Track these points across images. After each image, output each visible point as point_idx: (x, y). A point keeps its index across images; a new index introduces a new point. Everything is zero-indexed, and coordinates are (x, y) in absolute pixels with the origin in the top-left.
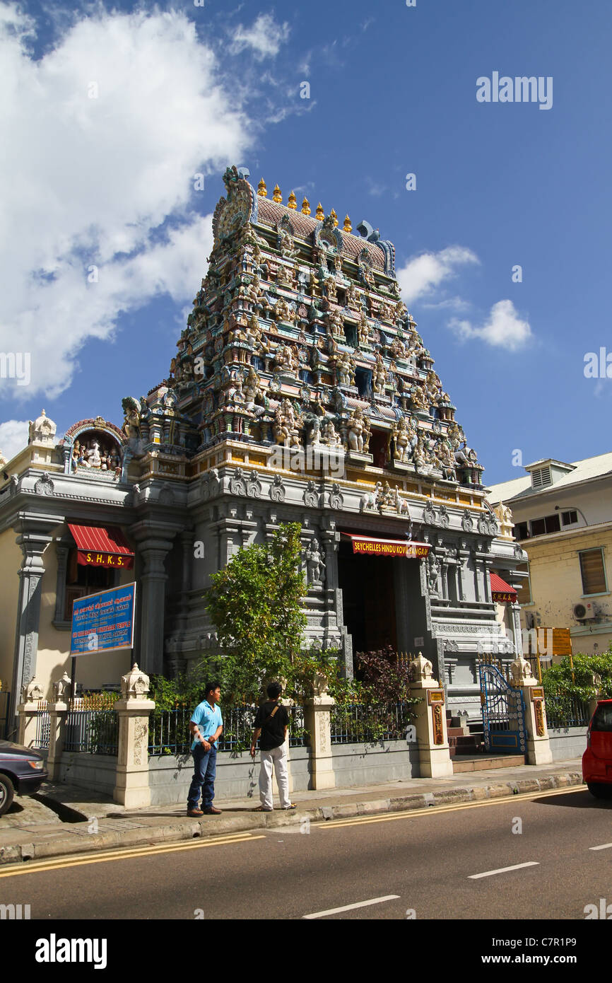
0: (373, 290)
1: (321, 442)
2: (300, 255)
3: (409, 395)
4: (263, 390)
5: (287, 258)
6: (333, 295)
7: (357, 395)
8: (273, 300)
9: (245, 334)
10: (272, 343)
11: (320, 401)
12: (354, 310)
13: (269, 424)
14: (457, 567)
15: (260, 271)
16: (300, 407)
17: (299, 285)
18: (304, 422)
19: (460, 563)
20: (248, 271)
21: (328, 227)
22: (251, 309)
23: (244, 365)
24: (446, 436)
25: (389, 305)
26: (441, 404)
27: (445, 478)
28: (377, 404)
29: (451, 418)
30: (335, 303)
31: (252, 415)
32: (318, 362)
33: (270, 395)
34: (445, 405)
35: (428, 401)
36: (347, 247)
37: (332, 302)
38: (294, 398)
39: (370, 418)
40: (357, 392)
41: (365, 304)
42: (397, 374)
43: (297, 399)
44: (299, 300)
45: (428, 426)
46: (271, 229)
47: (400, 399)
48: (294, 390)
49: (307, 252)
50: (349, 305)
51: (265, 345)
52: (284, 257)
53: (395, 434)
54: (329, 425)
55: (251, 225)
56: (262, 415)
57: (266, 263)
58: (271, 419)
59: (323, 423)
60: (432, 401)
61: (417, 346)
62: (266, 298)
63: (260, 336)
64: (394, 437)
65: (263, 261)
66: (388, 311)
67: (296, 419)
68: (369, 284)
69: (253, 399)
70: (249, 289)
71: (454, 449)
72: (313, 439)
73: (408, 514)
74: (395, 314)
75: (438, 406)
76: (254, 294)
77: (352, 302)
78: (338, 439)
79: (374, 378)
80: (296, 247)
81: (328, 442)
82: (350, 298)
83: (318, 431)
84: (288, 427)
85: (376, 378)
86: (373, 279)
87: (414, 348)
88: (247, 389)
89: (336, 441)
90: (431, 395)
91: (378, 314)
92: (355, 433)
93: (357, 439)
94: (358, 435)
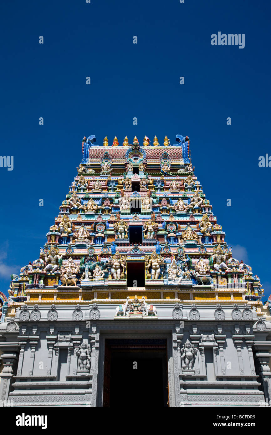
0: (169, 175)
1: (90, 278)
2: (113, 171)
3: (181, 233)
4: (60, 255)
5: (104, 175)
6: (128, 187)
7: (128, 243)
8: (85, 202)
9: (56, 226)
10: (77, 227)
11: (100, 253)
12: (144, 191)
13: (59, 274)
14: (214, 348)
15: (83, 188)
16: (85, 260)
17: (109, 188)
18: (80, 269)
19: (217, 344)
20: (72, 191)
21: (135, 149)
22: (68, 211)
23: (53, 244)
24: (211, 254)
25: (180, 180)
26: (212, 233)
27: (201, 284)
28: (144, 245)
29: (220, 240)
30: (130, 192)
31: (45, 272)
32: (106, 230)
33: (65, 258)
34: (216, 233)
35: (198, 233)
36: (152, 155)
37: (127, 192)
38: (82, 256)
39: (131, 256)
40: (128, 242)
41: (160, 184)
42: (175, 223)
43: (85, 255)
44: (105, 197)
45: (195, 251)
46: (97, 163)
47: (175, 237)
48: (84, 251)
49: (122, 167)
50: (141, 190)
51: (69, 229)
52: (101, 175)
53: (147, 263)
54: (96, 267)
55: (82, 165)
56: (56, 271)
57: (87, 182)
58: (59, 272)
59: (95, 266)
60: (203, 233)
61: (199, 200)
62: (80, 202)
63: (70, 225)
64: (147, 265)
65: (86, 182)
66: (174, 184)
67: (76, 268)
68: (165, 172)
69: (54, 262)
70: (69, 200)
71: (220, 261)
72: (84, 278)
73: (154, 315)
74: (185, 184)
75: (210, 235)
76: (71, 202)
77: (143, 187)
78: (101, 274)
79: (144, 229)
80: (111, 167)
81: (95, 277)
82: (142, 185)
83: (87, 273)
84: (67, 274)
85: (146, 229)
86: (169, 168)
87: (197, 201)
88: (50, 257)
89: (100, 276)
90: (203, 229)
91: (169, 188)
92: (114, 268)
93: (116, 272)
94: (116, 269)
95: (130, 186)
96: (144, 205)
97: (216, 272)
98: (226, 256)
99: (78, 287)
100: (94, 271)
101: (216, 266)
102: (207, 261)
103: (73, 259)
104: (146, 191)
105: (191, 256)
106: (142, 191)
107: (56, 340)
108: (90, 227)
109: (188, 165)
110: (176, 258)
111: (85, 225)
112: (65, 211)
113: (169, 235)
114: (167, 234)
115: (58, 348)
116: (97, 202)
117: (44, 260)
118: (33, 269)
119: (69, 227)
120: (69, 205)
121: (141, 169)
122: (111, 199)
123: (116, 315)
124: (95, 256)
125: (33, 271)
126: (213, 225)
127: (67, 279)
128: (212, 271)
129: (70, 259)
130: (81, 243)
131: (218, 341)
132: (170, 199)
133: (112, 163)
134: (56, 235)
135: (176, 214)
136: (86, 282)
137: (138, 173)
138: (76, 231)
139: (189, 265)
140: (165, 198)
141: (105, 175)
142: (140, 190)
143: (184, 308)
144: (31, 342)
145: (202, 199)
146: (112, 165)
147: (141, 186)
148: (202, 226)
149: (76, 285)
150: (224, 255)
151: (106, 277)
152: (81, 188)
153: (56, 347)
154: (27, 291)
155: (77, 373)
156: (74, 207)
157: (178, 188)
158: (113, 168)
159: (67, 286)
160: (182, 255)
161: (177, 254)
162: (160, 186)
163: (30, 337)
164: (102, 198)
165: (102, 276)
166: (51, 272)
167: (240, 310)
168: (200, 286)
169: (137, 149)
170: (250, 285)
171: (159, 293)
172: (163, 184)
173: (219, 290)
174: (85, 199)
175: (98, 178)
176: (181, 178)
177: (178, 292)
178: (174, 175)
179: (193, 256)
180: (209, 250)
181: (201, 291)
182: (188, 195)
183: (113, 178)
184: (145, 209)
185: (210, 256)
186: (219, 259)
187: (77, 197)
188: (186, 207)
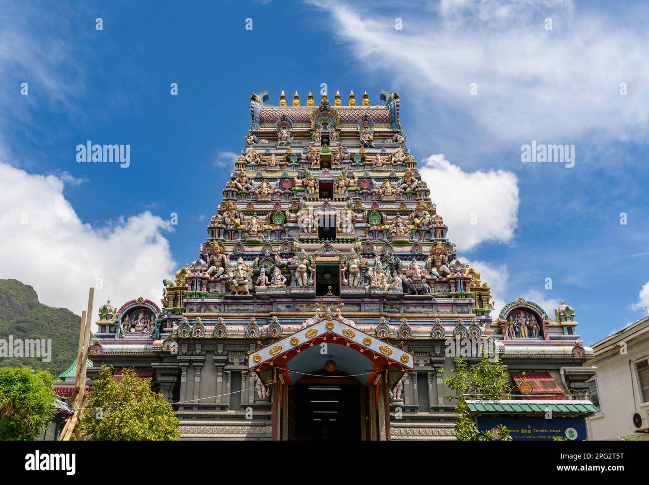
3: (387, 227)
4: (227, 255)
7: (316, 239)
8: (257, 184)
9: (220, 216)
10: (247, 217)
11: (280, 252)
12: (337, 169)
13: (226, 279)
14: (429, 373)
15: (253, 165)
16: (259, 261)
17: (289, 164)
18: (254, 272)
19: (433, 369)
20: (239, 169)
21: (323, 110)
22: (235, 196)
23: (216, 240)
24: (429, 254)
25: (385, 154)
26: (430, 226)
27: (414, 293)
28: (338, 242)
29: (440, 236)
30: (318, 169)
31: (207, 276)
32: (286, 222)
33: (233, 258)
34: (435, 225)
35: (411, 227)
36: (347, 119)
37: (314, 169)
38: (257, 255)
39: (321, 256)
40: (317, 237)
41: (360, 160)
42: (379, 211)
43: (260, 255)
44: (284, 177)
45: (407, 249)
46: (272, 130)
47: (381, 231)
48: (258, 249)
49: (307, 135)
50: (333, 167)
51: (238, 221)
52: (278, 147)
53: (343, 265)
54: (275, 270)
55: (251, 132)
56: (222, 275)
57: (259, 157)
58: (226, 276)
59: (273, 269)
60: (418, 226)
61: (412, 181)
62: (251, 184)
63: (238, 215)
64: (343, 268)
65: (257, 157)
66: (379, 160)
67: (247, 271)
68: (365, 142)
69: (219, 264)
70: (235, 182)
71: (440, 264)
72: (259, 284)
74: (393, 159)
75: (427, 229)
76: (239, 184)
77: (336, 164)
78: (282, 280)
79: (338, 221)
80: (291, 136)
81: (274, 284)
82: (334, 161)
83: (264, 278)
84: (237, 279)
85: (340, 220)
86: (371, 137)
87: (410, 183)
88: (213, 257)
89: (280, 283)
90: (417, 221)
91: (371, 165)
92: (299, 272)
93: (302, 276)
94: (301, 273)
95: (318, 162)
96: (338, 187)
97: (435, 277)
98: (449, 257)
99: (251, 295)
100: (272, 275)
101: (434, 270)
102: (423, 264)
103: (244, 260)
104: (341, 169)
105: (401, 257)
106: (334, 169)
107: (226, 362)
108: (264, 217)
109: (398, 132)
110: (381, 259)
111: (258, 215)
112: (231, 196)
113: (372, 228)
114: (369, 228)
115: (230, 372)
116: (273, 184)
117: (205, 260)
118: (192, 272)
119: (236, 217)
120: (236, 188)
121: (333, 138)
122: (292, 179)
124: (273, 255)
125: (192, 275)
126: (431, 215)
128: (429, 277)
129: (241, 260)
130: (253, 239)
131: (435, 365)
132: (373, 180)
133: (293, 129)
134: (220, 228)
135: (381, 200)
136: (261, 290)
137: (328, 144)
138: (246, 223)
140: (366, 178)
141: (284, 147)
143: (392, 323)
144: (194, 364)
145: (417, 181)
146: (293, 133)
148: (417, 217)
149: (249, 293)
150: (446, 255)
152: (251, 165)
153: (226, 370)
154: (185, 300)
155: (255, 401)
156: (242, 190)
157: (383, 164)
158: (294, 136)
159: (237, 295)
160: (389, 255)
161: (382, 253)
162: (360, 162)
163: (193, 357)
164: (280, 178)
165: (283, 283)
166: (216, 276)
167: (465, 326)
168: (413, 295)
169: (326, 109)
170: (477, 295)
171: (359, 305)
172: (363, 159)
173: (438, 301)
174: (256, 179)
175: (272, 151)
176: (387, 151)
177: (384, 304)
178: (378, 147)
179: (404, 257)
180: (426, 250)
181: (415, 302)
182: (398, 175)
183: (294, 151)
184: (339, 193)
185: (427, 256)
186: (439, 260)
187: (245, 176)
188: (394, 191)
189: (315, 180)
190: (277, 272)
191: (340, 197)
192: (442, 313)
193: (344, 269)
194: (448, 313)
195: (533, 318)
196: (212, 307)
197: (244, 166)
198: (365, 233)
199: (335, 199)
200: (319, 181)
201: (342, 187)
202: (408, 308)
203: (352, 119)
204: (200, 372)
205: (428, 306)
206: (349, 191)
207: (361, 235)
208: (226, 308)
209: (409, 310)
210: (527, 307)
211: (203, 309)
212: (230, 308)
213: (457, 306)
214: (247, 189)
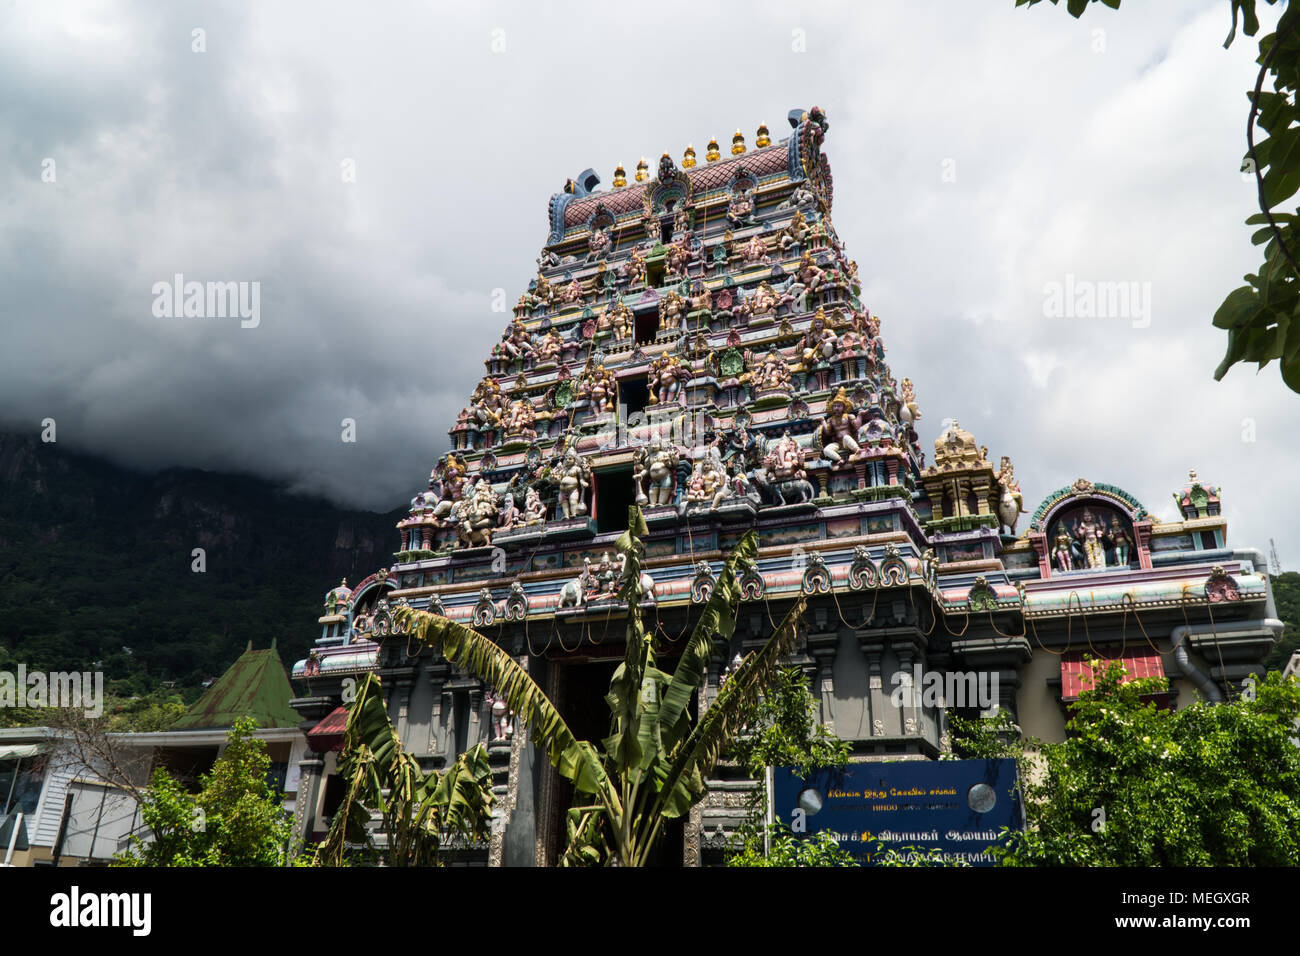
4: (469, 477)
5: (591, 264)
6: (638, 281)
9: (471, 410)
10: (511, 403)
11: (550, 459)
12: (674, 283)
14: (805, 669)
15: (542, 306)
16: (516, 480)
17: (601, 292)
19: (814, 661)
21: (665, 178)
22: (502, 370)
23: (460, 453)
24: (822, 416)
25: (772, 233)
27: (777, 502)
29: (852, 375)
30: (639, 291)
31: (430, 520)
34: (842, 356)
36: (710, 184)
37: (633, 292)
38: (516, 470)
39: (608, 455)
41: (723, 255)
42: (742, 349)
43: (520, 468)
44: (585, 316)
45: (780, 415)
46: (582, 236)
47: (739, 388)
48: (518, 459)
49: (638, 233)
50: (667, 280)
51: (497, 412)
52: (586, 265)
53: (640, 467)
54: (529, 495)
55: (548, 249)
56: (454, 515)
57: (554, 290)
59: (525, 493)
60: (810, 363)
61: (813, 274)
62: (531, 342)
63: (499, 401)
64: (639, 471)
65: (551, 290)
66: (754, 247)
67: (489, 502)
68: (736, 219)
69: (455, 495)
70: (506, 343)
71: (842, 433)
72: (503, 524)
73: (647, 597)
74: (784, 239)
75: (828, 365)
76: (512, 345)
78: (539, 510)
79: (652, 382)
80: (610, 240)
81: (524, 520)
82: (669, 268)
83: (511, 510)
84: (471, 519)
85: (656, 380)
86: (748, 207)
87: (808, 279)
88: (449, 485)
89: (534, 516)
90: (809, 352)
91: (741, 260)
92: (564, 491)
93: (568, 500)
94: (568, 493)
95: (643, 277)
96: (666, 317)
97: (828, 463)
98: (862, 415)
99: (491, 546)
100: (525, 504)
101: (830, 448)
102: (806, 439)
103: (498, 481)
104: (679, 282)
105: (768, 432)
106: (668, 284)
107: (447, 675)
108: (540, 398)
109: (799, 185)
111: (529, 396)
112: (496, 371)
113: (722, 385)
114: (714, 384)
115: (451, 693)
116: (566, 334)
119: (496, 406)
120: (505, 353)
121: (679, 226)
122: (597, 319)
123: (560, 606)
126: (839, 335)
127: (470, 530)
128: (814, 464)
129: (481, 484)
130: (514, 441)
131: (818, 652)
132: (740, 289)
133: (615, 226)
134: (466, 431)
135: (746, 326)
138: (506, 414)
139: (754, 457)
140: (727, 288)
141: (596, 262)
142: (665, 281)
144: (399, 683)
145: (821, 271)
147: (668, 271)
149: (489, 542)
150: (856, 414)
151: (550, 515)
153: (446, 690)
154: (394, 569)
155: (489, 747)
156: (516, 356)
157: (762, 254)
158: (615, 239)
159: (471, 548)
161: (730, 431)
162: (724, 259)
164: (579, 322)
165: (539, 516)
166: (448, 518)
167: (873, 561)
168: (778, 508)
169: (670, 176)
170: (962, 486)
171: (671, 541)
172: (729, 253)
173: (827, 512)
174: (542, 332)
175: (576, 275)
176: (776, 226)
177: (721, 532)
178: (759, 223)
179: (773, 432)
180: (817, 409)
181: (780, 521)
182: (787, 268)
183: (610, 267)
184: (668, 327)
185: (819, 422)
186: (842, 427)
187: (524, 330)
188: (772, 302)
189: (626, 312)
190: (532, 496)
191: (668, 335)
192: (840, 536)
193: (639, 475)
194: (851, 535)
195: (1115, 522)
196: (436, 577)
197: (527, 311)
198: (707, 396)
199: (659, 341)
200: (634, 312)
201: (671, 316)
202: (771, 536)
203: (718, 182)
204: (409, 696)
205: (811, 527)
206: (689, 320)
207: (700, 401)
208: (457, 575)
209: (773, 540)
210: (1095, 496)
211: (421, 582)
212: (463, 575)
213: (868, 517)
214: (525, 350)
